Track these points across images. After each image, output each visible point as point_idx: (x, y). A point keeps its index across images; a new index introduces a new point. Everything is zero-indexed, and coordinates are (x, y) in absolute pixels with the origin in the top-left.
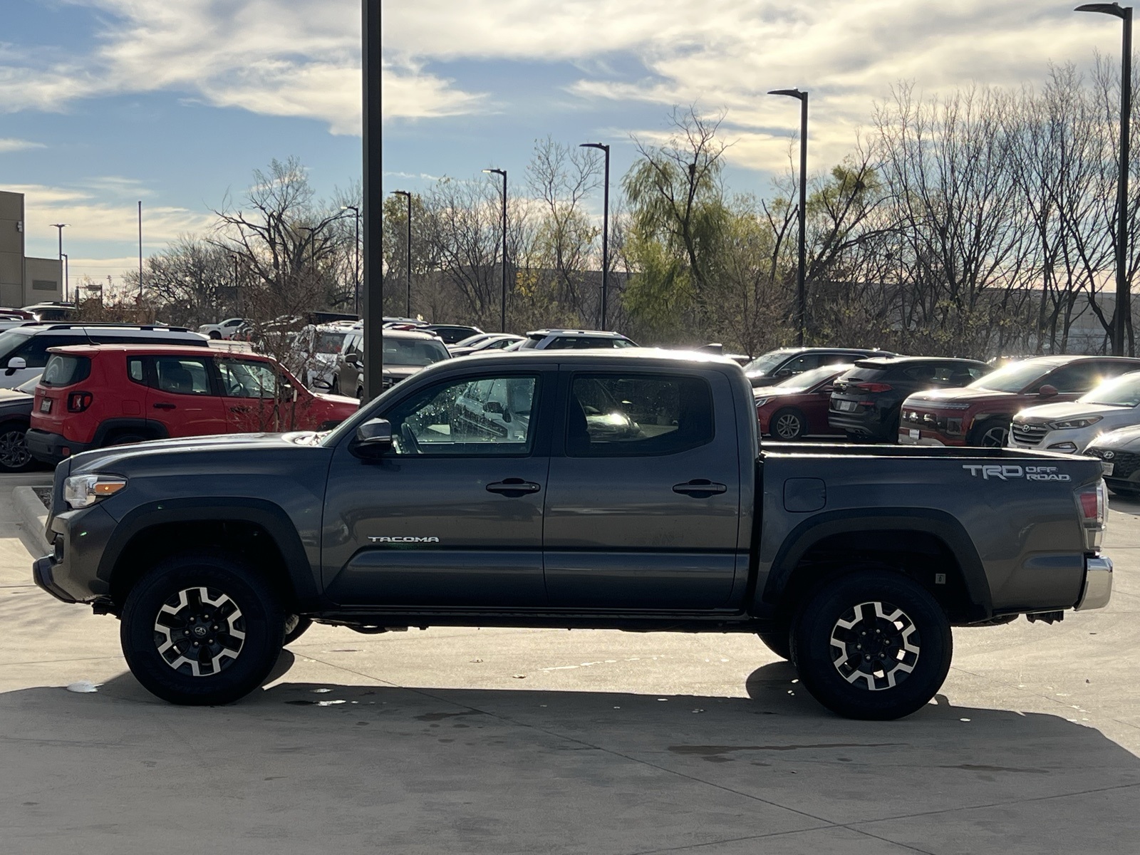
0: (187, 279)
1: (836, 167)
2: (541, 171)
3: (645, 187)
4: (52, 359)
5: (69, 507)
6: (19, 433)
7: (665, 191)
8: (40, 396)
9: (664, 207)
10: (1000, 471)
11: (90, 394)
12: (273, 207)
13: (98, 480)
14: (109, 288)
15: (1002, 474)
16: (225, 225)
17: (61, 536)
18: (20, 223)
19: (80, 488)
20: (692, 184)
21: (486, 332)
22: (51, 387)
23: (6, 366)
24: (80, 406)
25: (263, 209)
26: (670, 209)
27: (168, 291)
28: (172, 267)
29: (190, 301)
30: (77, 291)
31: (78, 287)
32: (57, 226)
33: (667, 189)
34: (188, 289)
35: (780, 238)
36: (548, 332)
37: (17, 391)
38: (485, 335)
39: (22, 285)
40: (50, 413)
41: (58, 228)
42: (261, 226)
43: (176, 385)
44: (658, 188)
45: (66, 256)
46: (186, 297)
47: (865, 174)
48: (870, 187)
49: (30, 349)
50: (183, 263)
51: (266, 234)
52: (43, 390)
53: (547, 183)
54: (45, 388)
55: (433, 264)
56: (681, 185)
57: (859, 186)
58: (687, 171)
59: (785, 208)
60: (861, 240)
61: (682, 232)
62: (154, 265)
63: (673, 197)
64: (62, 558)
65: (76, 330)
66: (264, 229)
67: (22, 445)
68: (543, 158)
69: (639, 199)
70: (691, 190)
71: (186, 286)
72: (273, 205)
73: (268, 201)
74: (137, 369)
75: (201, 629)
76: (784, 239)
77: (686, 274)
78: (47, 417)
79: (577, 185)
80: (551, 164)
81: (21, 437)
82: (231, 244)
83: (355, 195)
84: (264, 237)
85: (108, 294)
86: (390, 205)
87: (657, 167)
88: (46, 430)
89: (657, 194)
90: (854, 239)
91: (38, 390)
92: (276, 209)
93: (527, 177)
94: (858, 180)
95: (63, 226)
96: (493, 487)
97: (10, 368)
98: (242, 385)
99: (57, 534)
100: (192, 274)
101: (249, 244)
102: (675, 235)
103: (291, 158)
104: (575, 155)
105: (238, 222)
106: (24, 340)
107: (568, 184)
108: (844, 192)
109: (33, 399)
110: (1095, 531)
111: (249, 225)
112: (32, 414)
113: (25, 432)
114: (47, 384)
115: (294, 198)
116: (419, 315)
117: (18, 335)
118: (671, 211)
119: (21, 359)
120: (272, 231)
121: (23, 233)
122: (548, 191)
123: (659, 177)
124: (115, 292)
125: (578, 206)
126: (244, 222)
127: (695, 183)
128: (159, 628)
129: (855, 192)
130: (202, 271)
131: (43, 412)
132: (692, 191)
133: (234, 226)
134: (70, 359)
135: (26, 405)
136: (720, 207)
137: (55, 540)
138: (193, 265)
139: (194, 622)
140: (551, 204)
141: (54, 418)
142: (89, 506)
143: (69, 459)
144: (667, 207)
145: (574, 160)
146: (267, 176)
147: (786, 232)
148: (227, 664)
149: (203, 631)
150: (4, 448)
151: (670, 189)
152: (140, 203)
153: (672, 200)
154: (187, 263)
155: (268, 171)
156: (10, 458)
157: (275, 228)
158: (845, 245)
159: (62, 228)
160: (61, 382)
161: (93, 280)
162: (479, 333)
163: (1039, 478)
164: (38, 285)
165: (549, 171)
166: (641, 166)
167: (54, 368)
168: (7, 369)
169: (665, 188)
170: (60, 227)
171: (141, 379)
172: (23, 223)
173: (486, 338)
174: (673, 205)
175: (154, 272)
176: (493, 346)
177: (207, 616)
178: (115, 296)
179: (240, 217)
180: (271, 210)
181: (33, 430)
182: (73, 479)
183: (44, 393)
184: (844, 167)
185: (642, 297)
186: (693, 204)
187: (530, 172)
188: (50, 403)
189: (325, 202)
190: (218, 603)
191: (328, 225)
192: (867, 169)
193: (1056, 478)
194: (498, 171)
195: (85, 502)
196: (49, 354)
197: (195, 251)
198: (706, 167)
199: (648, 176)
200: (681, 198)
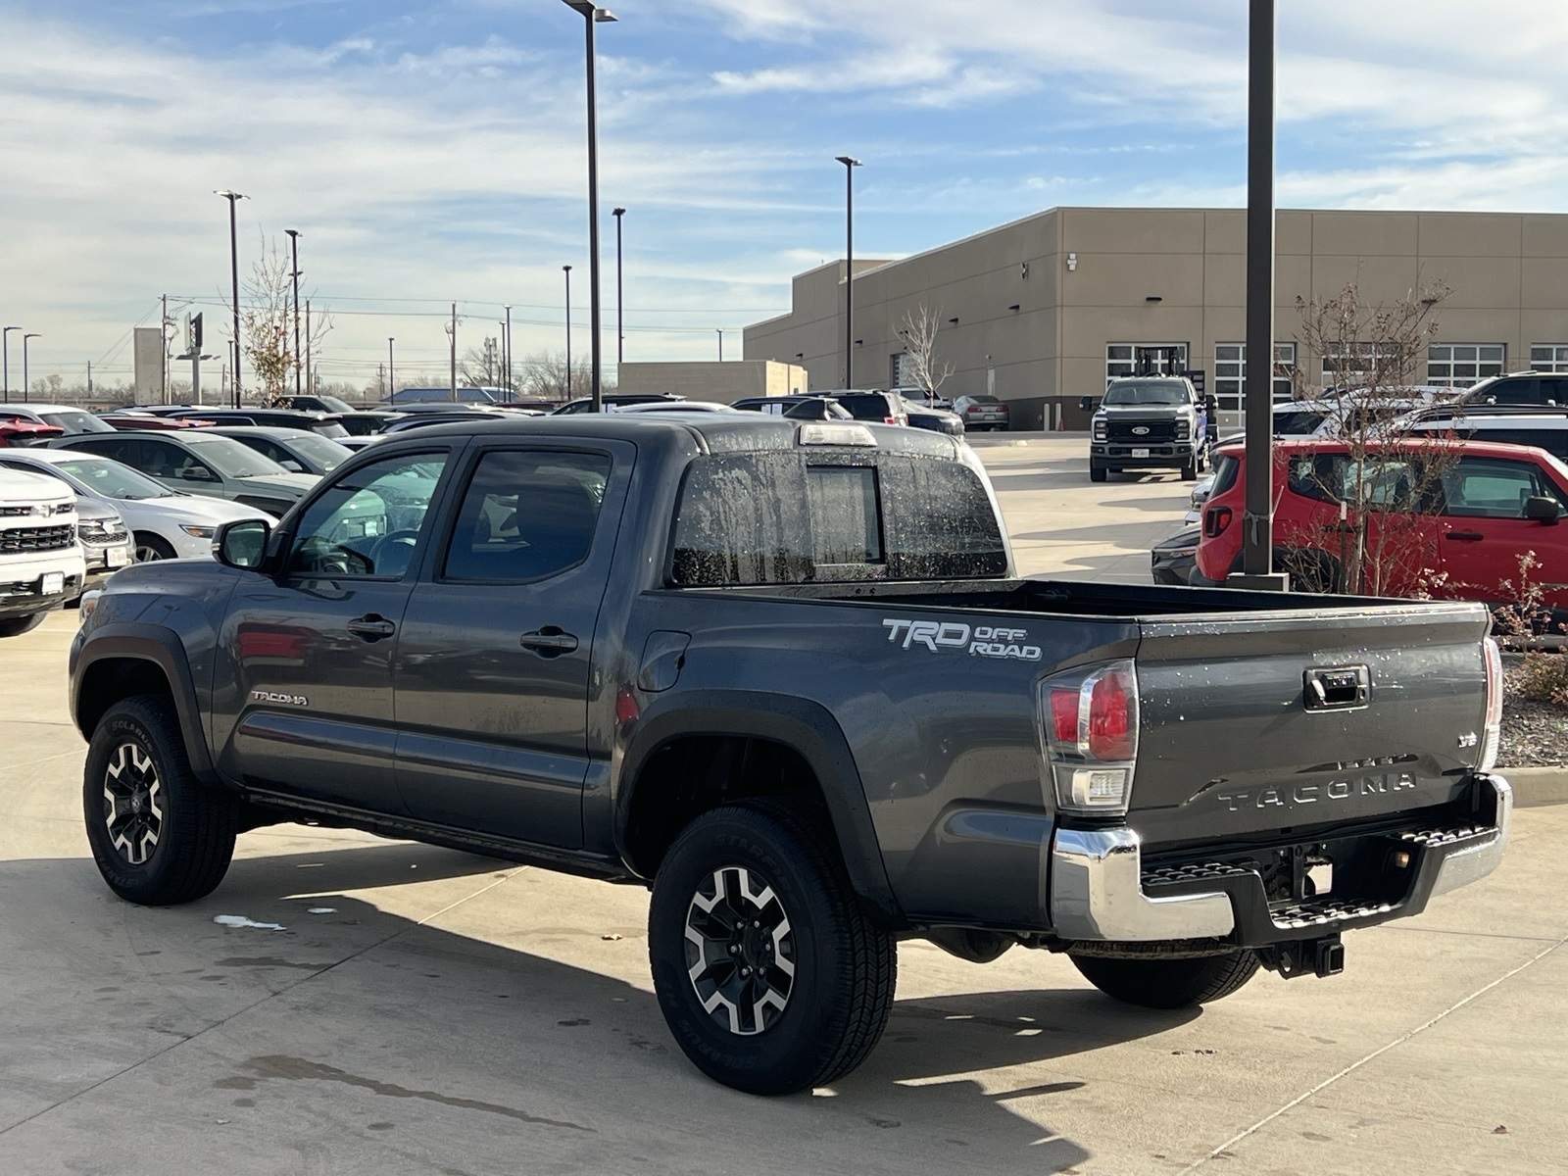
10: (933, 632)
11: (1230, 512)
15: (934, 639)
110: (1074, 770)
128: (107, 793)
163: (989, 652)
190: (144, 767)
193: (1017, 653)
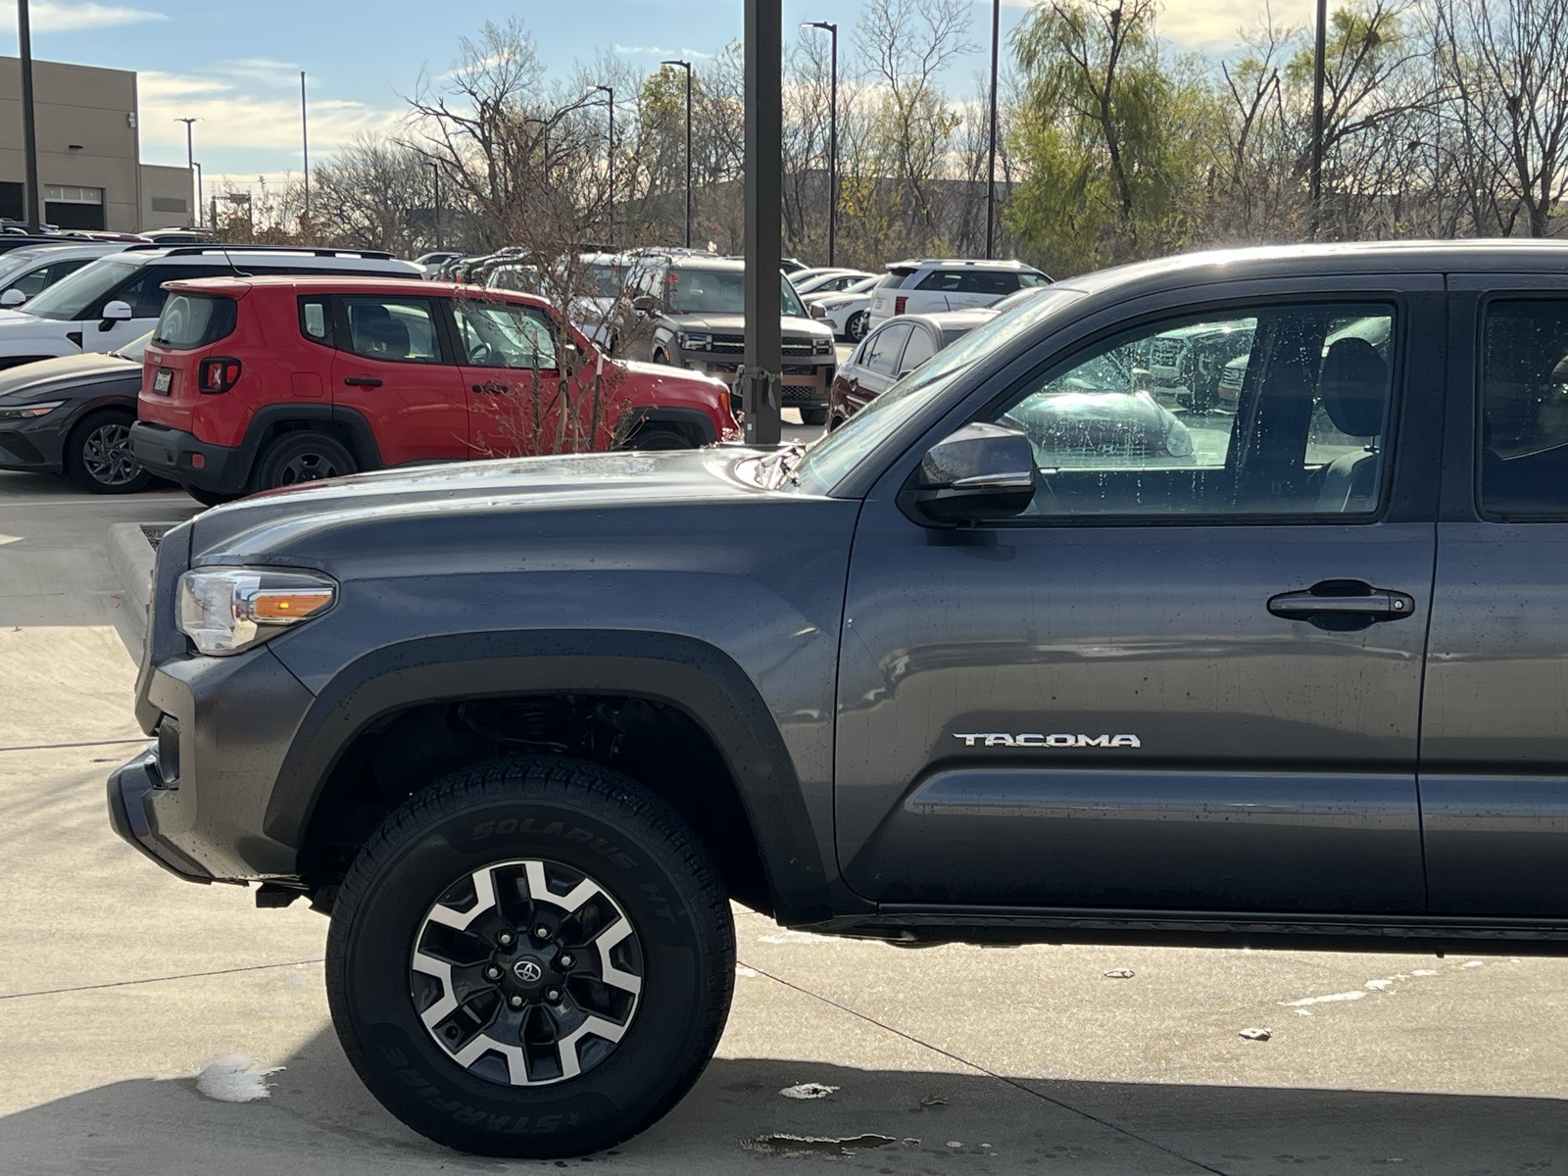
0: (368, 197)
1: (1338, 10)
2: (877, 30)
3: (1044, 47)
4: (171, 302)
5: (190, 649)
6: (120, 427)
7: (1074, 51)
8: (152, 366)
9: (1072, 77)
11: (238, 363)
12: (487, 91)
13: (264, 585)
14: (262, 197)
16: (421, 118)
17: (174, 724)
18: (132, 114)
19: (219, 601)
20: (1114, 38)
21: (811, 267)
22: (170, 350)
23: (100, 317)
24: (219, 382)
25: (474, 94)
26: (1082, 78)
27: (340, 215)
28: (346, 180)
29: (373, 230)
30: (214, 204)
31: (214, 198)
32: (185, 120)
33: (1077, 49)
34: (369, 212)
35: (1249, 120)
36: (919, 264)
37: (116, 356)
38: (809, 271)
39: (137, 205)
40: (169, 393)
41: (186, 124)
42: (470, 119)
43: (380, 347)
44: (1062, 46)
45: (199, 166)
46: (367, 223)
47: (1381, 20)
48: (1388, 40)
49: (140, 286)
50: (362, 174)
51: (478, 132)
52: (158, 355)
53: (884, 48)
54: (160, 351)
55: (716, 171)
56: (1099, 42)
57: (1372, 39)
58: (1109, 19)
59: (1257, 74)
60: (1369, 122)
61: (1100, 115)
62: (322, 177)
63: (1086, 59)
64: (177, 777)
65: (211, 257)
66: (475, 123)
67: (126, 446)
68: (880, 11)
69: (1035, 64)
70: (1113, 48)
71: (368, 208)
72: (487, 90)
73: (480, 83)
74: (315, 317)
75: (530, 965)
76: (1255, 122)
77: (1105, 177)
78: (166, 401)
79: (929, 50)
80: (892, 19)
81: (124, 434)
82: (428, 147)
83: (603, 73)
84: (475, 136)
85: (260, 204)
86: (653, 86)
87: (1063, 16)
88: (162, 423)
89: (1061, 56)
90: (1359, 121)
91: (150, 354)
92: (492, 95)
93: (856, 40)
94: (1370, 30)
95: (193, 120)
96: (1284, 604)
97: (106, 319)
98: (488, 345)
99: (163, 714)
100: (375, 191)
101: (454, 147)
102: (1088, 119)
103: (512, 20)
104: (927, 5)
105: (438, 114)
106: (128, 273)
107: (917, 49)
108: (1348, 50)
109: (138, 371)
111: (455, 118)
112: (140, 396)
113: (130, 426)
114: (163, 345)
115: (517, 77)
116: (711, 243)
117: (119, 264)
118: (1082, 81)
119: (126, 305)
120: (486, 127)
121: (136, 129)
122: (887, 59)
123: (1064, 30)
124: (271, 202)
125: (930, 82)
126: (447, 114)
127: (1119, 38)
128: (424, 963)
129: (1366, 49)
130: (387, 187)
131: (158, 393)
132: (1115, 51)
133: (433, 118)
134: (202, 301)
135: (132, 381)
136: (1154, 74)
137: (158, 725)
138: (376, 178)
139: (510, 949)
140: (891, 78)
141: (176, 403)
142: (239, 653)
143: (189, 522)
144: (1076, 76)
145: (925, 12)
146: (478, 46)
147: (1258, 112)
148: (599, 1054)
149: (534, 971)
150: (96, 454)
151: (1082, 49)
152: (303, 74)
153: (1085, 65)
154: (367, 175)
155: (479, 40)
156: (106, 470)
157: (492, 120)
158: (1345, 131)
159: (192, 124)
160: (186, 341)
161: (237, 185)
162: (801, 268)
164: (160, 205)
165: (888, 30)
166: (1039, 14)
167: (176, 318)
168: (101, 321)
169: (1073, 47)
170: (189, 122)
171: (322, 334)
172: (136, 117)
173: (812, 276)
174: (1087, 72)
175: (322, 188)
176: (828, 286)
177: (542, 932)
178: (271, 208)
179: (441, 106)
180: (485, 97)
181: (143, 424)
182: (201, 578)
183: (158, 359)
184: (1350, 11)
185: (1037, 211)
186: (1116, 71)
187: (859, 31)
188: (169, 377)
189: (560, 83)
190: (572, 902)
191: (564, 117)
192: (1383, 12)
194: (824, 25)
195: (230, 639)
196: (166, 293)
197: (377, 158)
198: (1136, 15)
199: (1049, 30)
200: (1099, 61)
